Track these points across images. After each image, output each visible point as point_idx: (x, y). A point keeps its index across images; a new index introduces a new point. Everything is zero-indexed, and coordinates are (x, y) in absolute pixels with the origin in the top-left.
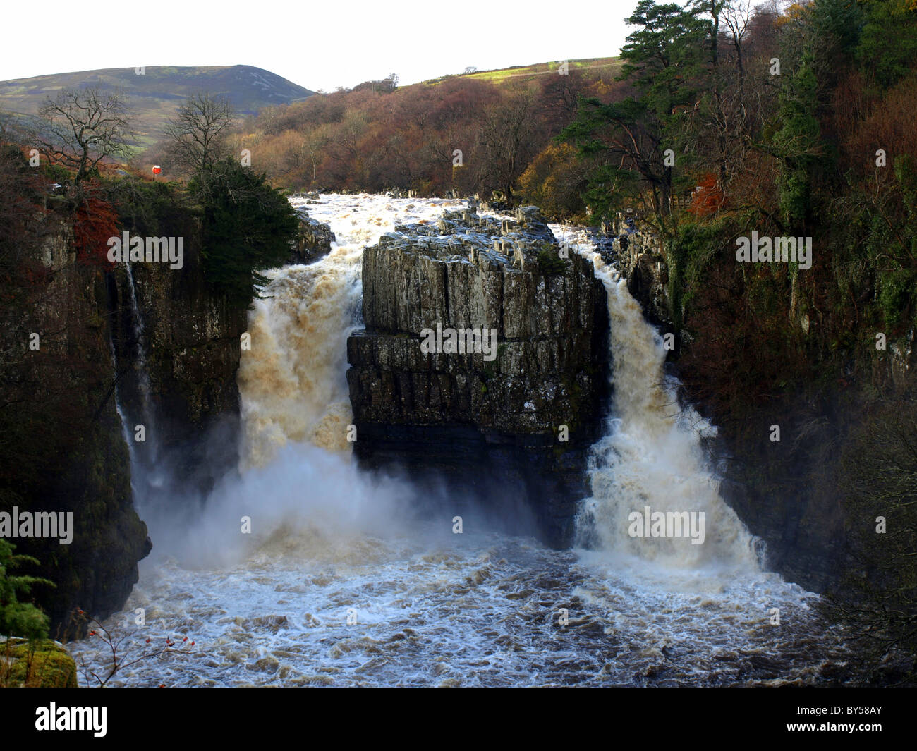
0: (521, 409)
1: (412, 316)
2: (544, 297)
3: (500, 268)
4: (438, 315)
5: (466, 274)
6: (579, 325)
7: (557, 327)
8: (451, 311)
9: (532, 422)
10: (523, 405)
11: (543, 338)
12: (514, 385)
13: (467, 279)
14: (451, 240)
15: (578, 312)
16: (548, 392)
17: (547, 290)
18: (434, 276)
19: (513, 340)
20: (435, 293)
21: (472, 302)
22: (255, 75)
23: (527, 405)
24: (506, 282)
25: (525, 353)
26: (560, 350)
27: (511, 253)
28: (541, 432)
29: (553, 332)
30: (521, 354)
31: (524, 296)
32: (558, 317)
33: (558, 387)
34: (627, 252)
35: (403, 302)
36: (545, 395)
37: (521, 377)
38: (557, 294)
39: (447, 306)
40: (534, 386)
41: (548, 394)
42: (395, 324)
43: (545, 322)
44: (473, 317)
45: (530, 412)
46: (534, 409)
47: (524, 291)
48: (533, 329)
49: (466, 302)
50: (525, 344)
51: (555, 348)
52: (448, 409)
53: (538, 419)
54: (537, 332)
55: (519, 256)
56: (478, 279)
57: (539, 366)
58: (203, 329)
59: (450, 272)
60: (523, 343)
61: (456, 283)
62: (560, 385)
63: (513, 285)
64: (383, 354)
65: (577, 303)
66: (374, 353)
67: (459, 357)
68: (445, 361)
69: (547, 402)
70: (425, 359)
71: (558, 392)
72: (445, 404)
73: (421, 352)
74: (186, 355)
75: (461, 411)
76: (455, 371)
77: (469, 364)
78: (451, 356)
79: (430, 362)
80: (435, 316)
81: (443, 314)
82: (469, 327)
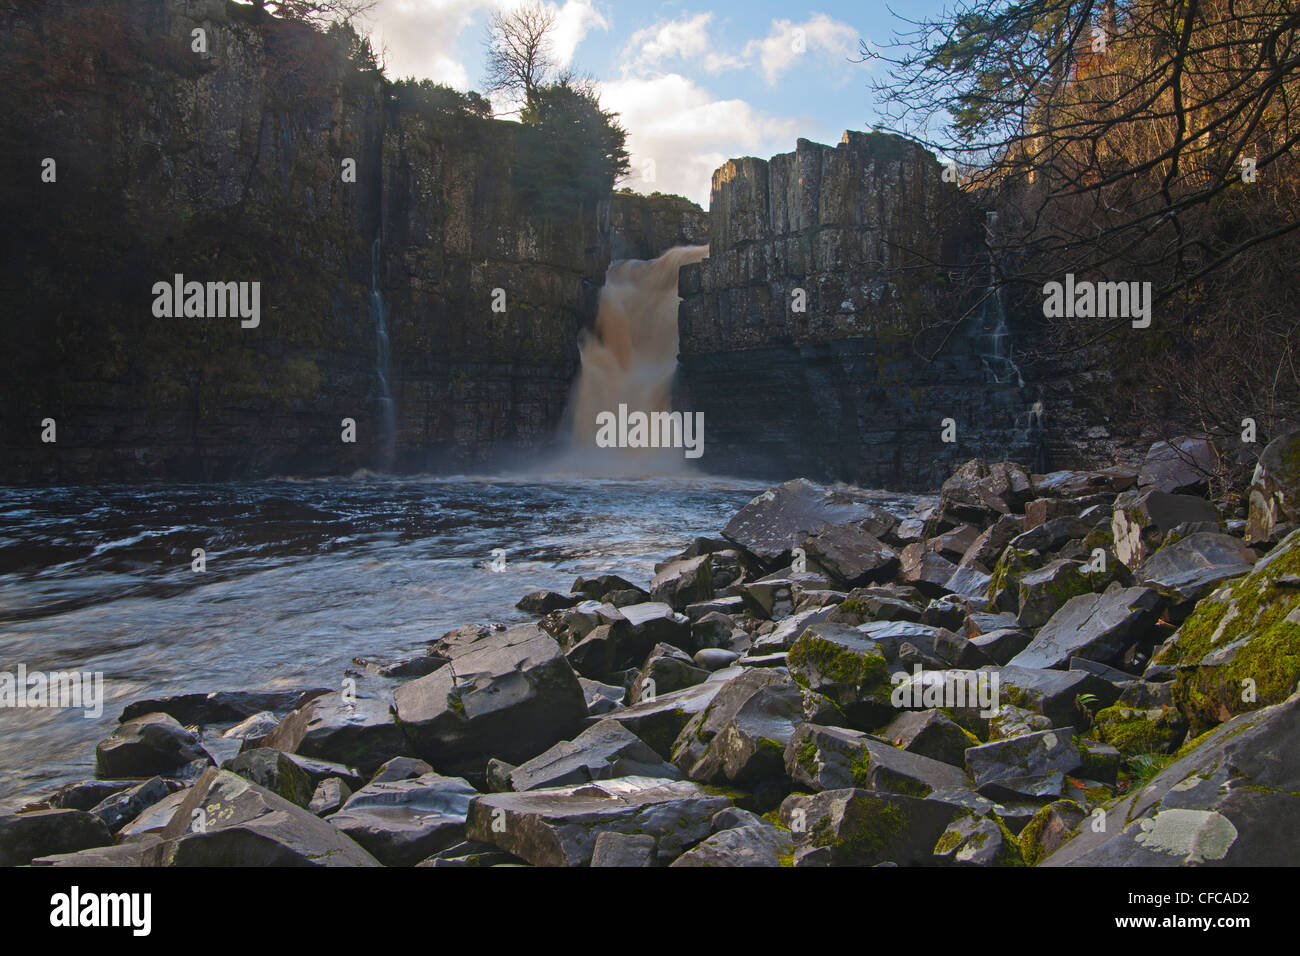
0: (836, 309)
2: (872, 179)
4: (757, 217)
5: (785, 165)
7: (889, 217)
8: (771, 210)
9: (850, 324)
10: (839, 305)
11: (870, 227)
12: (828, 279)
13: (785, 170)
16: (871, 291)
17: (877, 173)
19: (828, 226)
20: (753, 194)
21: (790, 194)
23: (844, 305)
24: (824, 161)
25: (844, 243)
28: (861, 336)
29: (882, 222)
30: (838, 242)
31: (845, 176)
32: (891, 205)
33: (887, 287)
36: (869, 295)
37: (837, 270)
38: (890, 180)
40: (854, 284)
41: (873, 294)
43: (873, 208)
44: (790, 211)
45: (848, 313)
46: (853, 309)
47: (845, 170)
48: (858, 218)
49: (785, 197)
50: (845, 232)
52: (767, 328)
53: (857, 321)
54: (862, 220)
56: (795, 164)
58: (513, 245)
60: (842, 231)
62: (890, 284)
63: (831, 161)
66: (699, 277)
67: (777, 261)
68: (762, 269)
69: (870, 303)
70: (742, 271)
71: (886, 292)
72: (763, 321)
73: (738, 265)
74: (488, 267)
75: (778, 326)
76: (772, 280)
77: (786, 267)
78: (769, 262)
79: (747, 272)
80: (754, 222)
81: (762, 217)
82: (787, 225)
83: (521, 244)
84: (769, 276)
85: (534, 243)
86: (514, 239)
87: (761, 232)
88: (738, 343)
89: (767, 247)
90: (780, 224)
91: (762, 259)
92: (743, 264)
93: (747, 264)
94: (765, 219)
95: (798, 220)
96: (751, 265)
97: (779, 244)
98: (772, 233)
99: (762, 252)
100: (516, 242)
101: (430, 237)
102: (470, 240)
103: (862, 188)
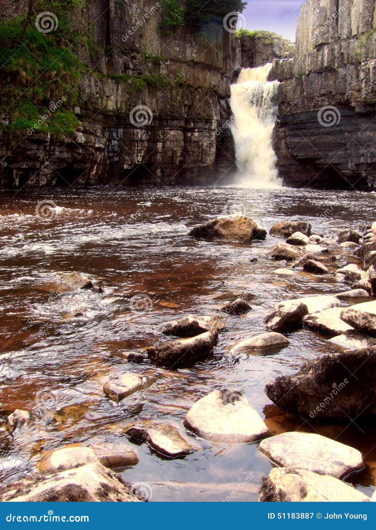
4: (330, 29)
20: (328, 14)
21: (353, 12)
39: (337, 22)
44: (352, 22)
49: (349, 14)
58: (184, 52)
66: (291, 69)
67: (342, 54)
68: (333, 61)
70: (319, 62)
72: (331, 92)
73: (317, 58)
74: (170, 64)
75: (341, 94)
76: (338, 67)
77: (348, 58)
78: (336, 56)
79: (322, 63)
81: (333, 28)
82: (350, 31)
83: (188, 51)
84: (336, 65)
85: (195, 51)
86: (185, 48)
87: (332, 38)
89: (336, 47)
90: (345, 31)
91: (333, 54)
92: (320, 58)
93: (323, 58)
94: (335, 29)
95: (358, 27)
96: (325, 58)
97: (343, 44)
98: (339, 38)
99: (332, 50)
100: (185, 50)
101: (138, 46)
102: (159, 48)
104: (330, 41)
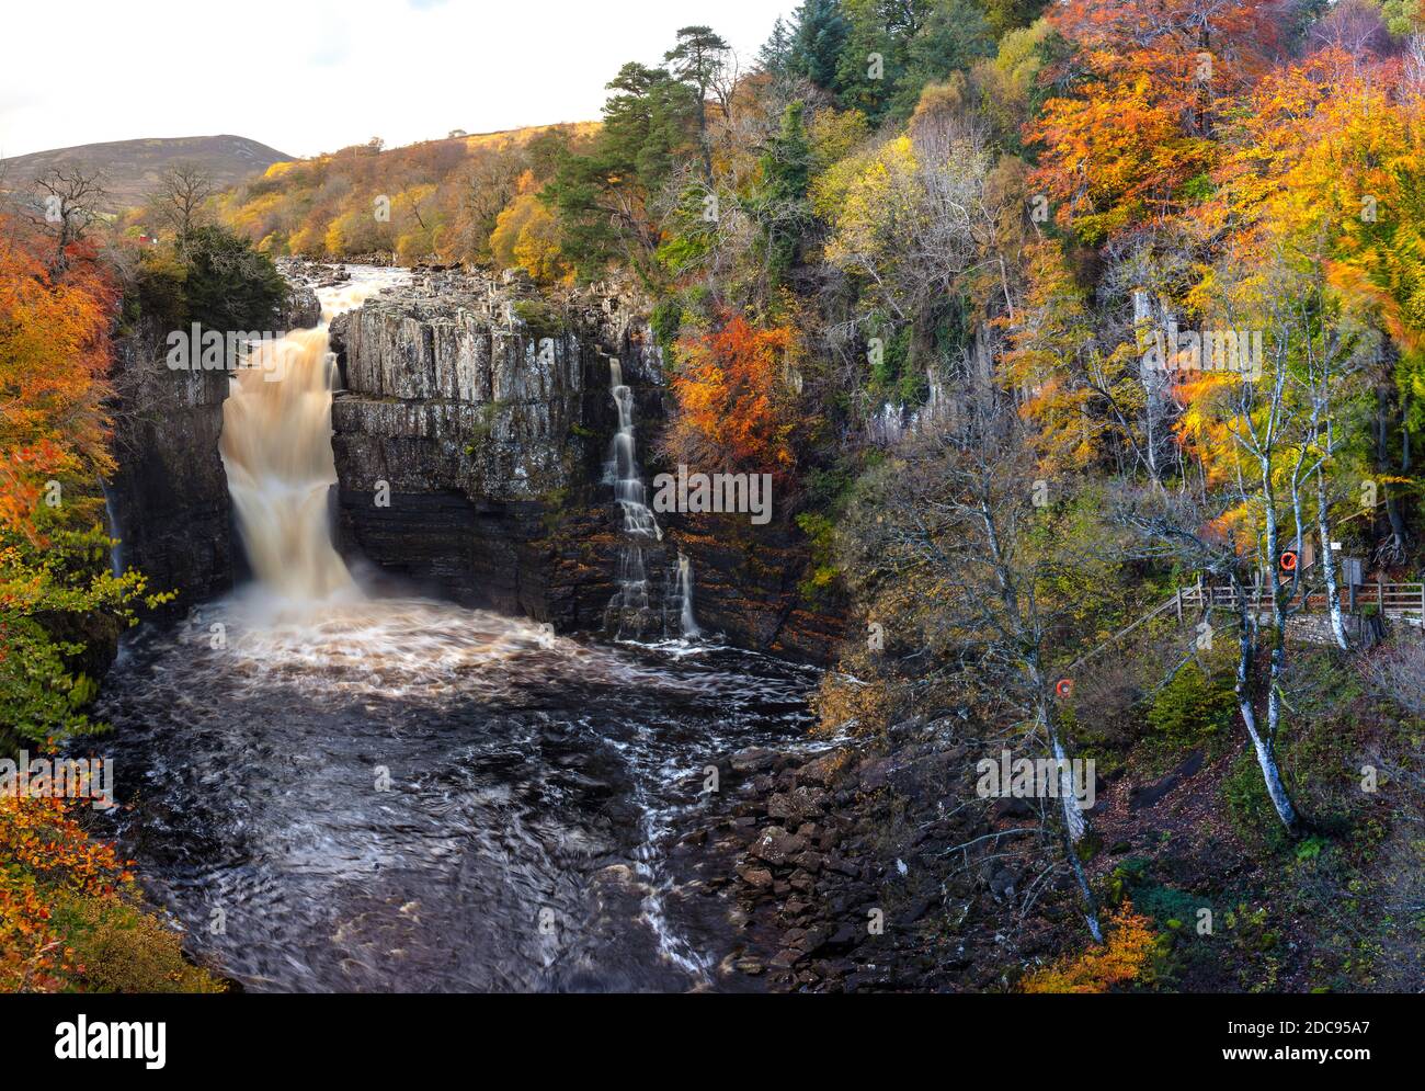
0: (510, 476)
1: (397, 379)
2: (534, 359)
3: (487, 330)
4: (424, 378)
5: (454, 339)
6: (570, 386)
7: (548, 391)
8: (438, 374)
9: (523, 489)
10: (513, 471)
11: (532, 402)
12: (504, 450)
13: (454, 341)
14: (437, 302)
15: (568, 375)
16: (538, 458)
17: (537, 352)
18: (419, 339)
19: (501, 403)
20: (421, 357)
21: (460, 366)
22: (238, 144)
23: (517, 471)
24: (495, 345)
25: (515, 418)
26: (551, 416)
27: (500, 315)
28: (533, 499)
29: (543, 396)
30: (510, 418)
31: (513, 358)
32: (549, 380)
33: (550, 454)
34: (617, 314)
35: (388, 366)
36: (536, 461)
37: (511, 442)
38: (547, 357)
39: (434, 369)
40: (524, 452)
41: (539, 460)
42: (381, 389)
43: (535, 385)
44: (460, 381)
45: (522, 480)
46: (525, 475)
47: (513, 354)
48: (523, 392)
49: (454, 365)
50: (515, 409)
51: (545, 411)
52: (437, 476)
53: (530, 486)
54: (527, 396)
55: (509, 318)
56: (466, 342)
57: (529, 432)
58: (183, 397)
59: (436, 335)
60: (512, 408)
61: (444, 345)
62: (552, 450)
63: (502, 347)
64: (369, 422)
65: (568, 365)
67: (447, 422)
68: (434, 429)
69: (538, 469)
70: (412, 426)
71: (549, 458)
72: (432, 470)
73: (407, 418)
75: (450, 479)
76: (443, 438)
77: (458, 430)
78: (438, 421)
79: (417, 427)
80: (422, 381)
81: (429, 378)
82: (457, 392)
84: (439, 434)
87: (429, 392)
88: (407, 485)
89: (437, 407)
90: (449, 388)
92: (412, 419)
93: (416, 421)
94: (433, 380)
95: (470, 391)
96: (421, 421)
97: (449, 408)
98: (441, 394)
99: (430, 412)
103: (525, 367)
104: (426, 395)
